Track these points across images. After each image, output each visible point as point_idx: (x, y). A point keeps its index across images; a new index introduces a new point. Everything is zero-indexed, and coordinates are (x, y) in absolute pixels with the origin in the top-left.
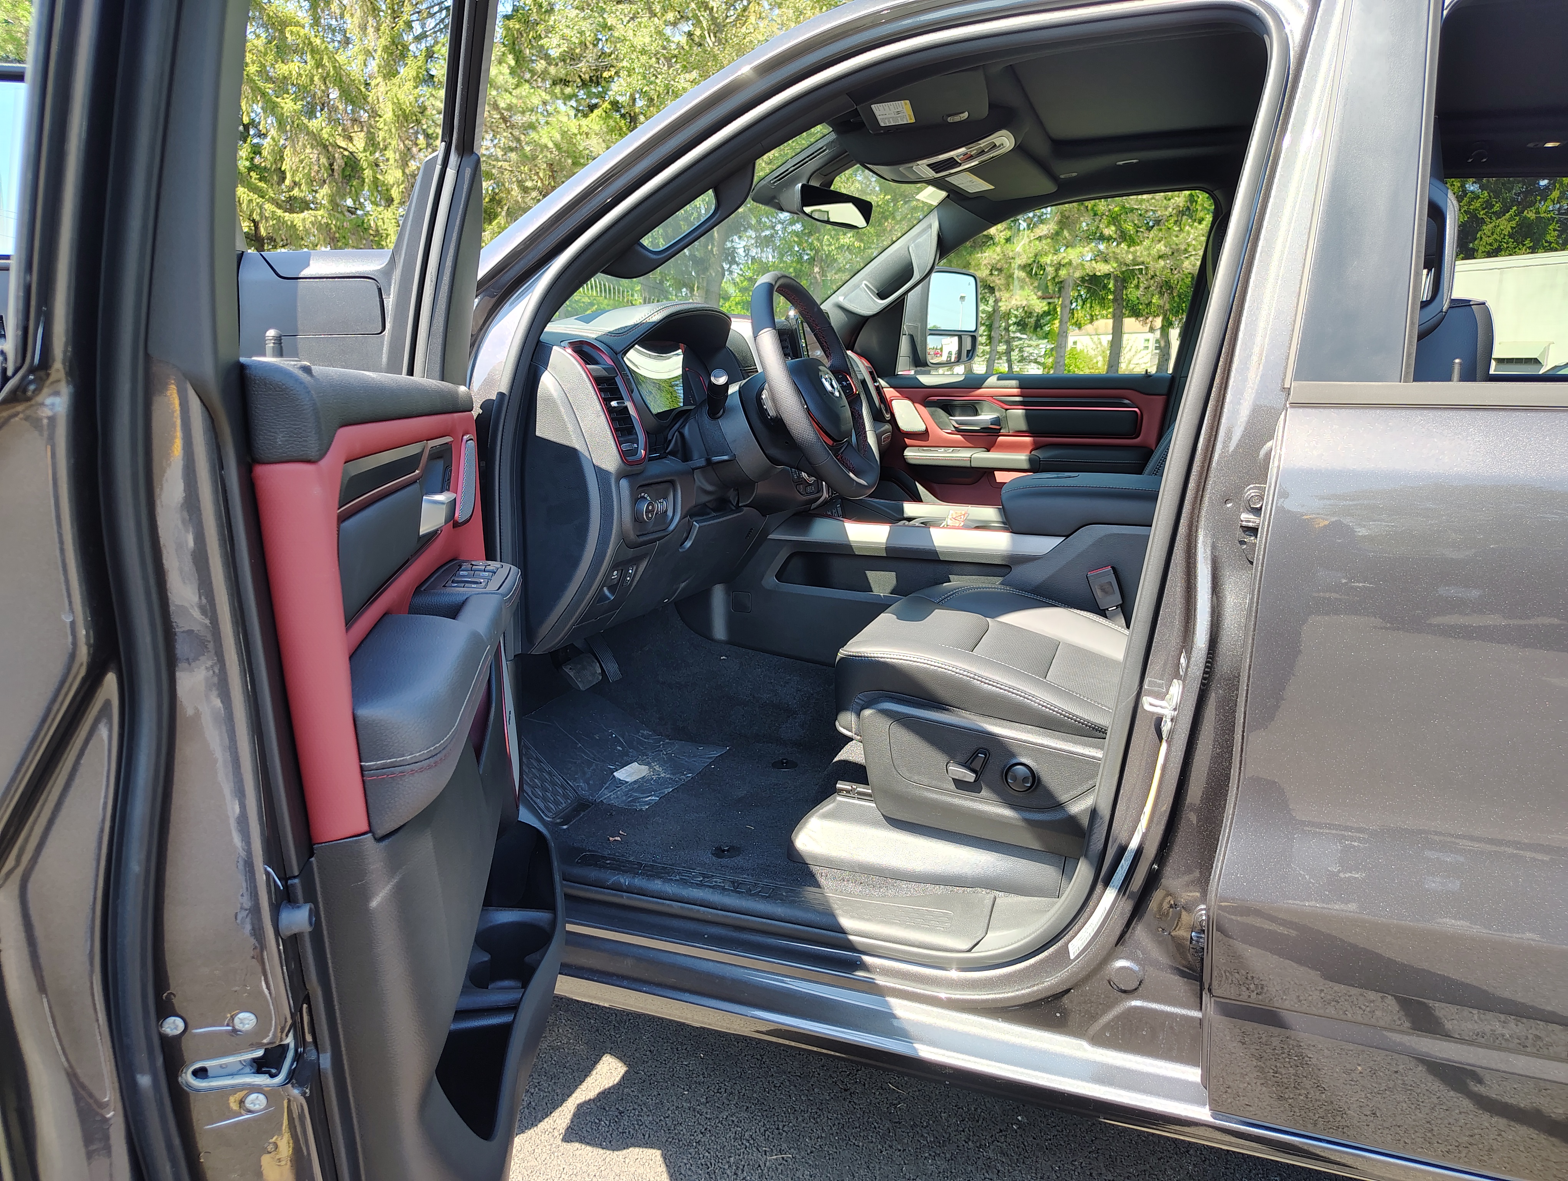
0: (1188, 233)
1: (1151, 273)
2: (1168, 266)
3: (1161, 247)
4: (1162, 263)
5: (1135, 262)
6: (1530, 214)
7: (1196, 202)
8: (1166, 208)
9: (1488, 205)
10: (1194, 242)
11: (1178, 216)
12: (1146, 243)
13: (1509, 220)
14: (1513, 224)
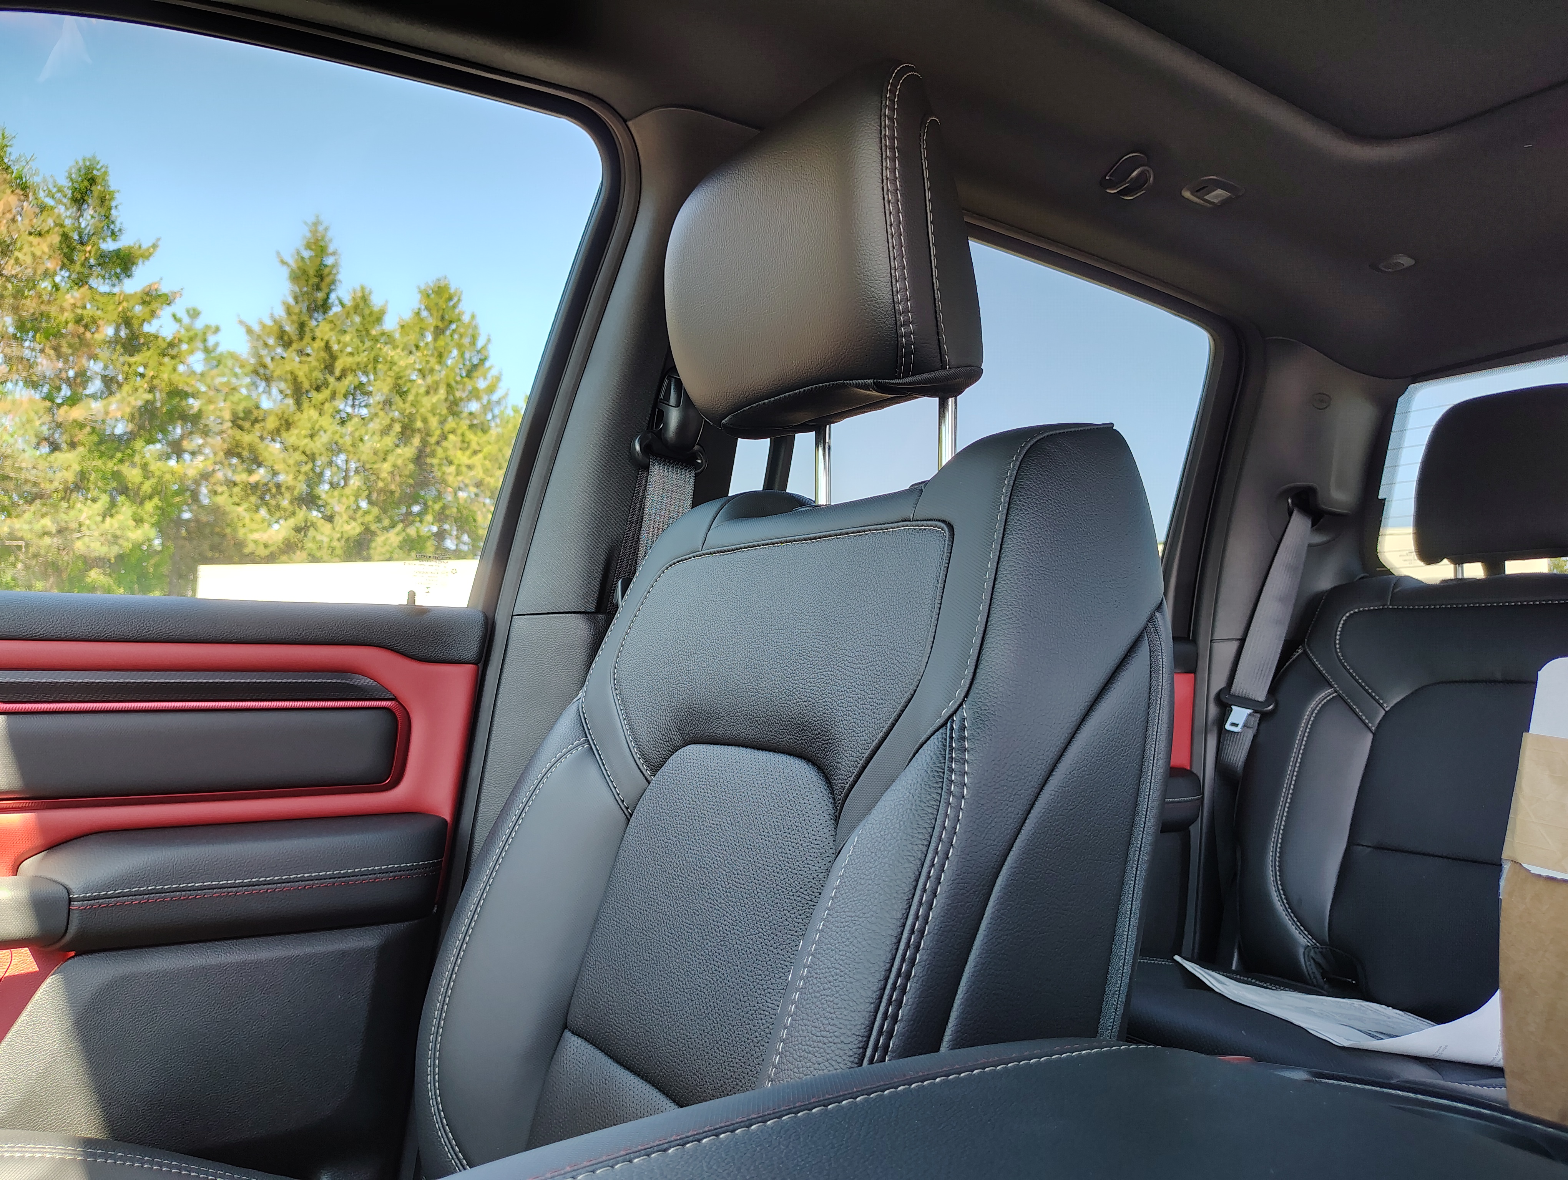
0: (80, 511)
1: (32, 550)
2: (55, 545)
3: (47, 523)
4: (47, 540)
5: (12, 536)
6: (412, 531)
7: (88, 480)
8: (51, 481)
9: (378, 520)
10: (88, 522)
11: (66, 492)
12: (27, 516)
13: (398, 534)
14: (400, 538)
